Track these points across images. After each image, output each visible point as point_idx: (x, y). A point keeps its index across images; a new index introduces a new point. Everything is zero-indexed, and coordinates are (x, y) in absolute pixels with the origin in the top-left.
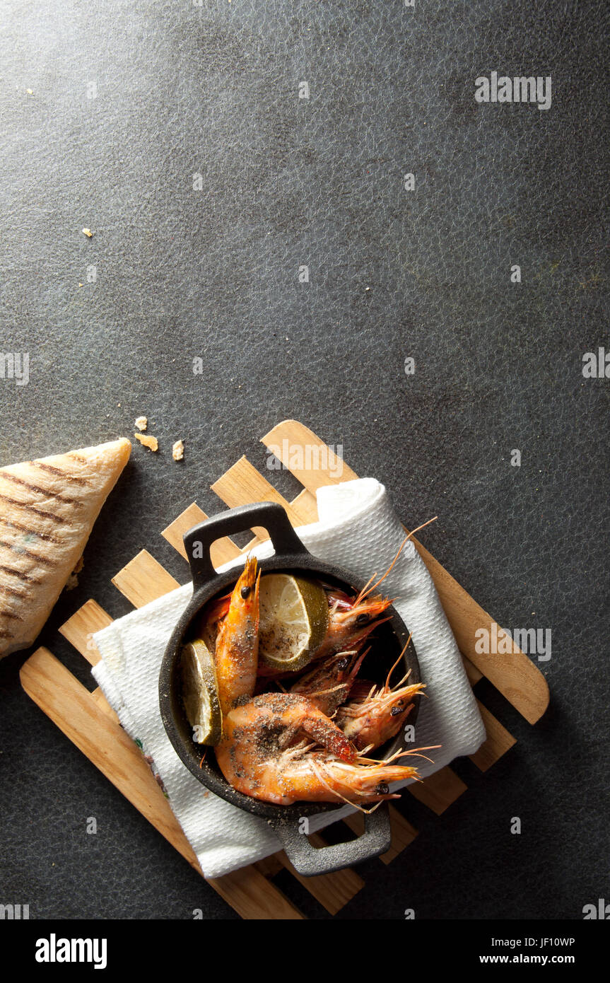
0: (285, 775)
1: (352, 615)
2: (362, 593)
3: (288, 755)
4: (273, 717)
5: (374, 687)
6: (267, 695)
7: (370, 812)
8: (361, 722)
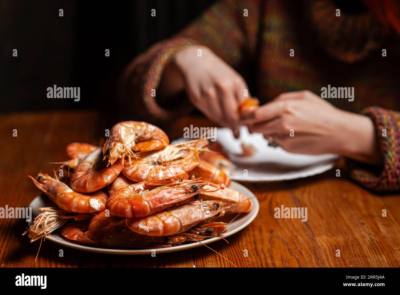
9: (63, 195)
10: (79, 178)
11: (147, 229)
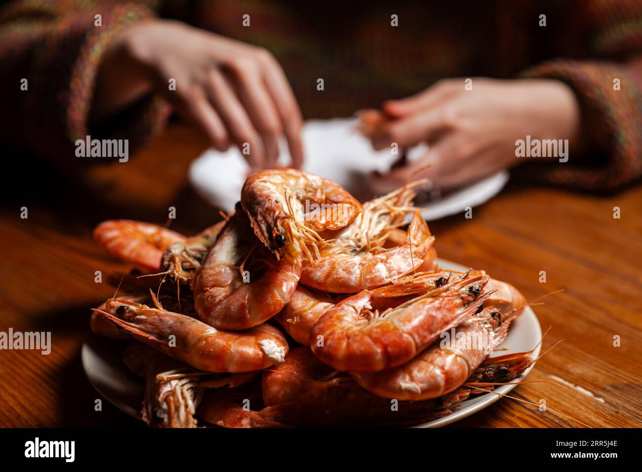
9: (204, 342)
10: (221, 301)
11: (417, 389)
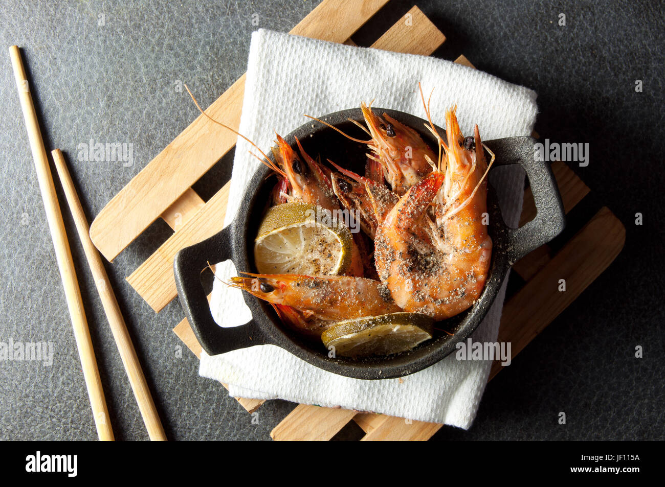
0: (459, 246)
1: (295, 179)
2: (271, 168)
3: (439, 245)
4: (400, 261)
5: (368, 155)
6: (377, 268)
7: (493, 156)
8: (406, 169)
